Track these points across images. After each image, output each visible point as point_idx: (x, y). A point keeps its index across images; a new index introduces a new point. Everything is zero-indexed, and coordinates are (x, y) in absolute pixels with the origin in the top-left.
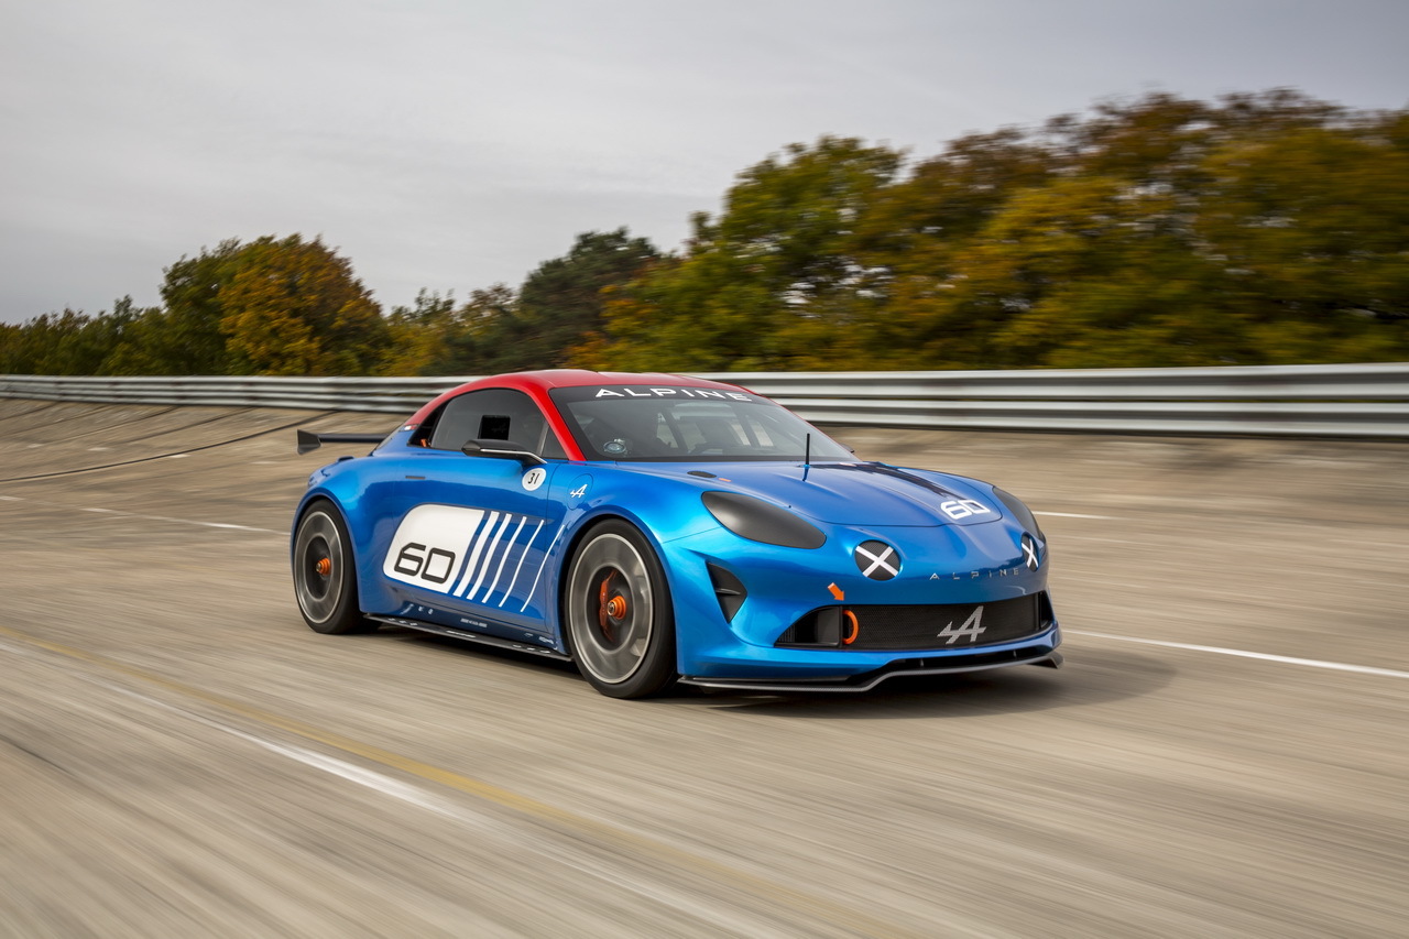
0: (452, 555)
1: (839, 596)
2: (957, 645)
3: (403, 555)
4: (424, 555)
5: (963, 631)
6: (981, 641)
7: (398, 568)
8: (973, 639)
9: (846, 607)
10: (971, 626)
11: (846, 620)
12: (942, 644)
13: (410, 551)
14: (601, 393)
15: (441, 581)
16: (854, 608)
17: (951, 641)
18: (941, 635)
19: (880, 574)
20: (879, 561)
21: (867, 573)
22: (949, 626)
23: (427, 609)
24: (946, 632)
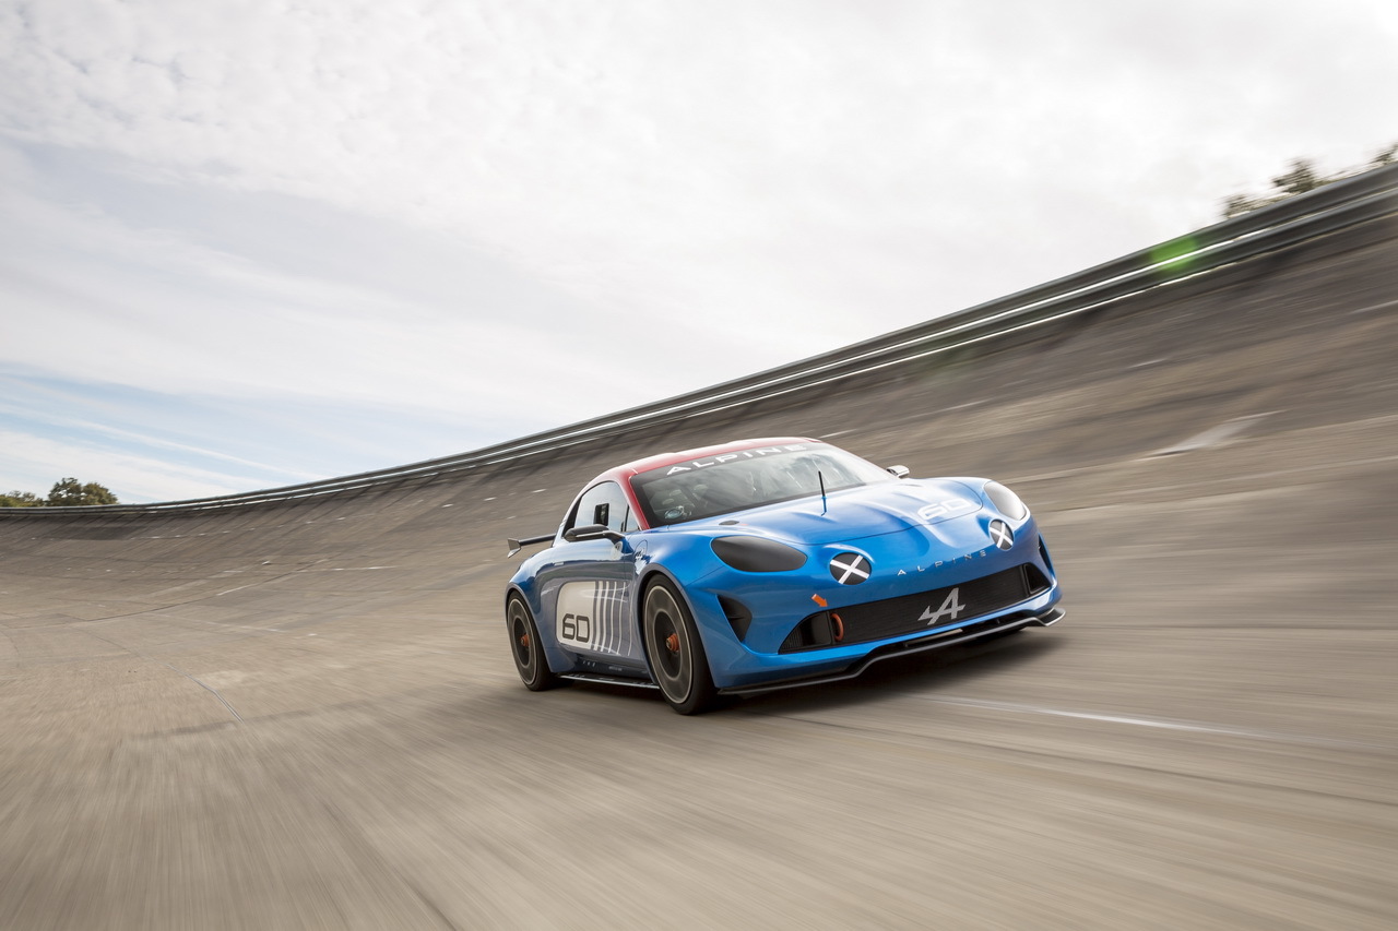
0: (586, 619)
1: (823, 604)
2: (938, 624)
3: (565, 625)
4: (573, 622)
5: (942, 611)
6: (961, 616)
7: (565, 636)
8: (954, 616)
9: (832, 611)
10: (949, 606)
11: (834, 621)
12: (925, 625)
13: (568, 621)
14: (673, 470)
15: (586, 640)
16: (840, 611)
17: (932, 622)
18: (921, 618)
19: (853, 579)
20: (851, 569)
21: (842, 581)
22: (928, 609)
23: (592, 663)
24: (926, 615)
